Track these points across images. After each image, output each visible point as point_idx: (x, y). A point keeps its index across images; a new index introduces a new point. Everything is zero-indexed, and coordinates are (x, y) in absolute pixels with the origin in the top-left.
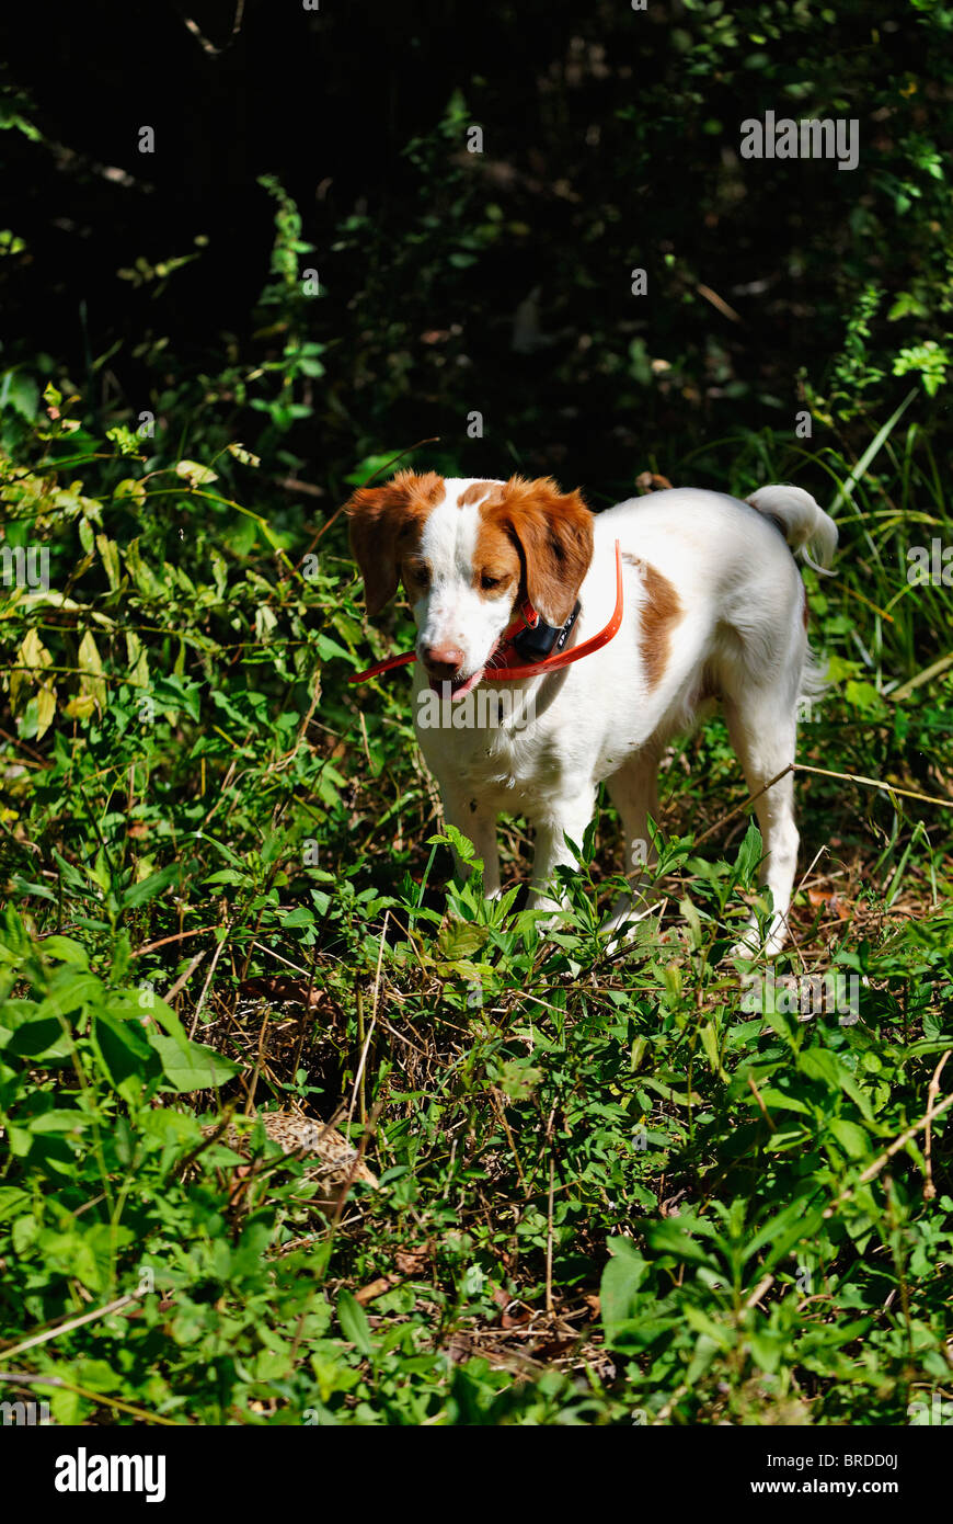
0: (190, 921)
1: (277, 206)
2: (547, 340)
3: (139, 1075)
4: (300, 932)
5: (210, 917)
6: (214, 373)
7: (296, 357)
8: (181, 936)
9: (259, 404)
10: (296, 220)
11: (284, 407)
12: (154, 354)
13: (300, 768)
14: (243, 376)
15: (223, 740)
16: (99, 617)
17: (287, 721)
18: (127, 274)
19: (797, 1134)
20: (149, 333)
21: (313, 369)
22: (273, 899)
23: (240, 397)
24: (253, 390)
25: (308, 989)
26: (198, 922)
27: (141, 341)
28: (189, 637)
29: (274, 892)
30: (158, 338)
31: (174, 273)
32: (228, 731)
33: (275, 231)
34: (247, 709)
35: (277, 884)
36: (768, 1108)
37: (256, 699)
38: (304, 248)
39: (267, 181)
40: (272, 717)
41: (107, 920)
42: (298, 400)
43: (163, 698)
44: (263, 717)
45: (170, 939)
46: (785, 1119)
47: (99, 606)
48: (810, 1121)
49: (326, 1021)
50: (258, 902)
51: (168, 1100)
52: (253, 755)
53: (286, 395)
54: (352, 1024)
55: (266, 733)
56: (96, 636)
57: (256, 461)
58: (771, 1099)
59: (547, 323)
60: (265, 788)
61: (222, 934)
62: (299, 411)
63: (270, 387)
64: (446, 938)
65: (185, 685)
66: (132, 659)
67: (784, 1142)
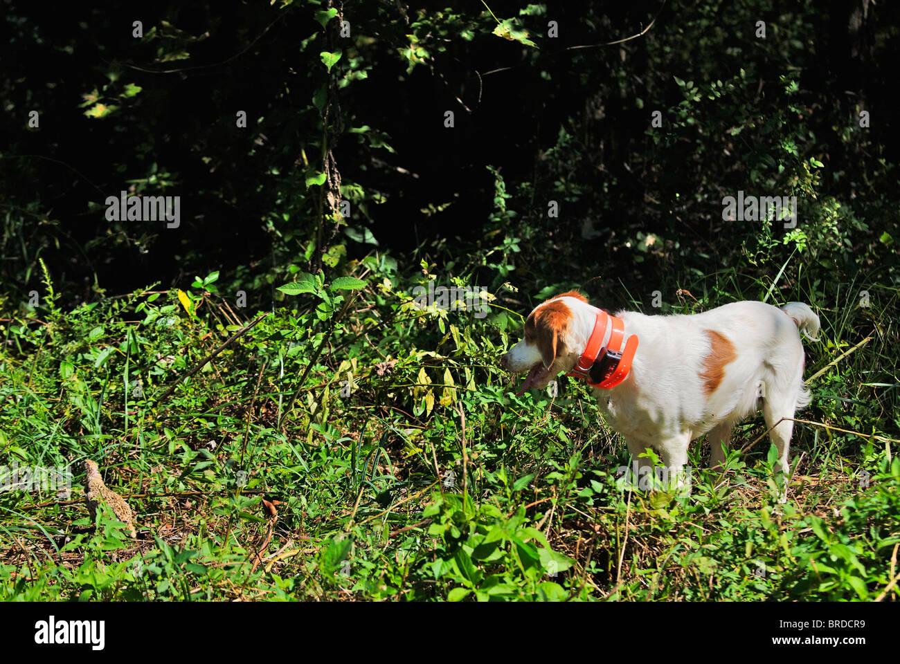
0: (540, 496)
1: (494, 178)
2: (599, 234)
3: (534, 566)
4: (586, 499)
5: (548, 494)
6: (473, 252)
7: (510, 244)
8: (537, 502)
9: (493, 266)
10: (503, 184)
11: (504, 267)
12: (440, 245)
13: (550, 425)
14: (485, 253)
15: (514, 414)
16: (451, 361)
17: (542, 404)
18: (425, 211)
19: (831, 583)
20: (438, 236)
21: (516, 249)
22: (574, 485)
23: (484, 263)
24: (489, 260)
25: (594, 525)
26: (544, 496)
27: (435, 240)
28: (492, 369)
29: (575, 481)
30: (442, 239)
31: (445, 210)
32: (516, 410)
33: (495, 189)
34: (524, 400)
35: (576, 478)
36: (820, 572)
37: (527, 395)
38: (507, 196)
39: (489, 168)
40: (535, 403)
41: (506, 496)
42: (509, 263)
43: (486, 396)
44: (531, 403)
45: (532, 504)
46: (826, 576)
47: (452, 356)
48: (837, 577)
49: (602, 538)
50: (569, 487)
51: (544, 578)
52: (529, 420)
53: (505, 261)
54: (613, 540)
55: (533, 410)
56: (450, 369)
57: (516, 290)
58: (820, 568)
59: (597, 227)
60: (534, 434)
61: (554, 501)
62: (510, 268)
63: (497, 258)
64: (653, 499)
65: (496, 390)
66: (468, 380)
67: (827, 587)
